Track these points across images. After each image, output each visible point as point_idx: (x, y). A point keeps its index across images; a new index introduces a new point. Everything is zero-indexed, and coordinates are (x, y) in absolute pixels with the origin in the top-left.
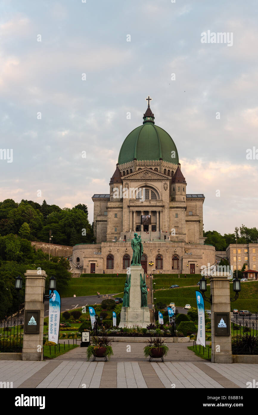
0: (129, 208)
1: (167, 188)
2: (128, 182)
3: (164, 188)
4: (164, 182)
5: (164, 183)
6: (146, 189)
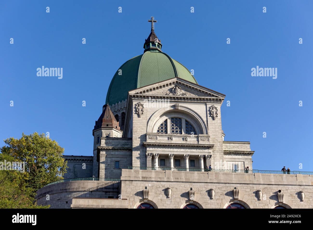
0: (145, 149)
3: (212, 114)
5: (210, 106)
6: (176, 118)
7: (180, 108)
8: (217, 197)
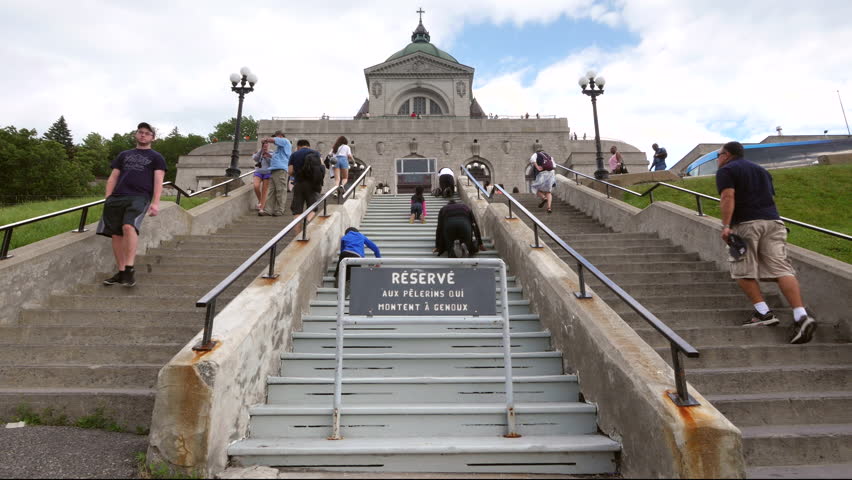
1: (464, 91)
2: (380, 81)
3: (458, 91)
4: (456, 81)
6: (420, 98)
7: (423, 86)
8: (387, 152)
